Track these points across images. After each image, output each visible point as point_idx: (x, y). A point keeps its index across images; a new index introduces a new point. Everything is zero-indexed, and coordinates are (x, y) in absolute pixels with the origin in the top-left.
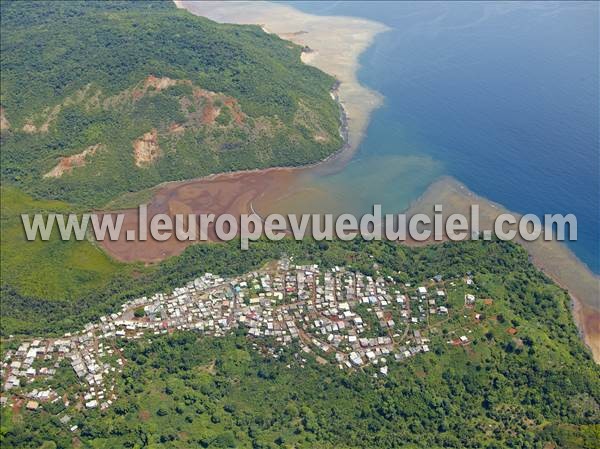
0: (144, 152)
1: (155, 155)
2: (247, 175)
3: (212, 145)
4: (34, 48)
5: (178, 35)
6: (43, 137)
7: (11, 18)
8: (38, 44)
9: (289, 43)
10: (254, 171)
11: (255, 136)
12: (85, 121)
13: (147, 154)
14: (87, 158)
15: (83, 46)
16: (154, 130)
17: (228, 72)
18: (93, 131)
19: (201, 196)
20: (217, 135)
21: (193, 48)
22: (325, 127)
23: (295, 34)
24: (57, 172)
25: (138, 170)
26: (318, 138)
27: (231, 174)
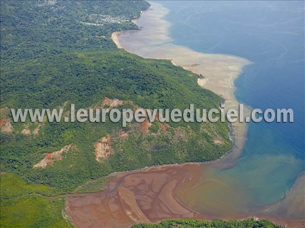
0: (101, 151)
1: (109, 153)
2: (169, 168)
3: (147, 147)
4: (31, 76)
5: (122, 69)
6: (35, 138)
7: (17, 54)
8: (34, 73)
9: (190, 72)
10: (174, 165)
11: (175, 141)
12: (63, 128)
13: (103, 152)
14: (63, 154)
15: (62, 75)
16: (108, 135)
17: (156, 96)
18: (68, 135)
19: (141, 184)
20: (149, 139)
21: (132, 78)
22: (220, 134)
23: (193, 66)
24: (43, 164)
25: (97, 164)
26: (216, 142)
27: (159, 167)
